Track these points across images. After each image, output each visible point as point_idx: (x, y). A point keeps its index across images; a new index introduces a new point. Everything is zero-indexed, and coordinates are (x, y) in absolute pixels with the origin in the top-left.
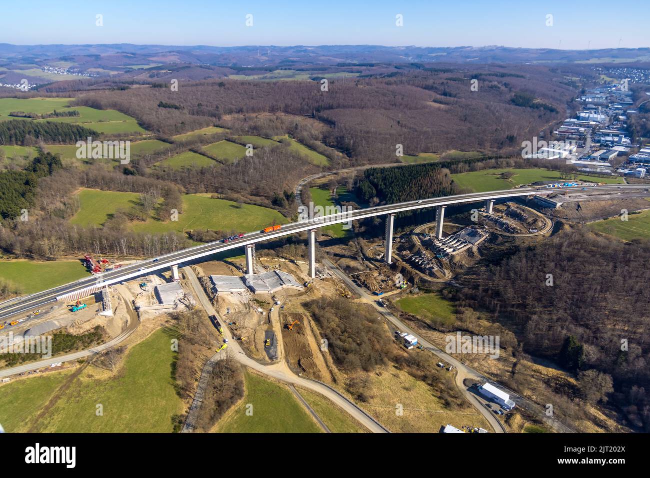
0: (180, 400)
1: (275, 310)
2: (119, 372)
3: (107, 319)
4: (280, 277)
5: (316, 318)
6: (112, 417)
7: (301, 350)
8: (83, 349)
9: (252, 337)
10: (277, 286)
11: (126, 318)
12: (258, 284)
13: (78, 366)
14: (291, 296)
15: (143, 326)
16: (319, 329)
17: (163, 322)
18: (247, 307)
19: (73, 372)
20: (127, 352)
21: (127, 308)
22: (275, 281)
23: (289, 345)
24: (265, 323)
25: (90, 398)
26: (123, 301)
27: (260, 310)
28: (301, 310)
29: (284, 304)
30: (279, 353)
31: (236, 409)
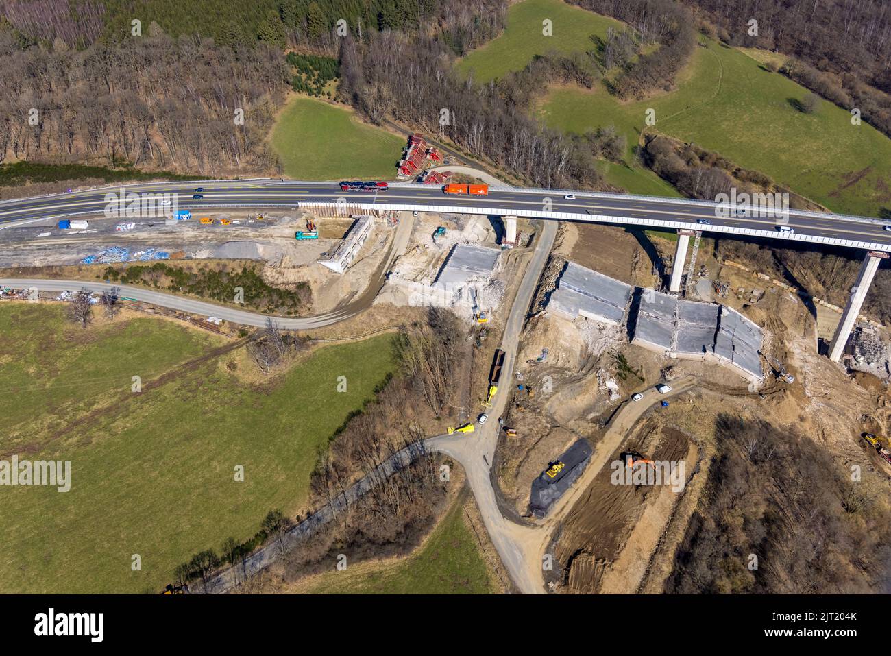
0: (306, 490)
1: (644, 401)
2: (271, 382)
3: (330, 276)
4: (718, 329)
5: (719, 473)
6: (201, 455)
7: (606, 530)
8: (264, 312)
9: (533, 441)
10: (692, 348)
11: (360, 286)
12: (656, 325)
13: (234, 338)
14: (711, 386)
15: (371, 315)
16: (700, 503)
17: (408, 324)
18: (589, 365)
19: (220, 345)
20: (310, 352)
21: (379, 267)
22: (700, 333)
23: (592, 501)
24: (595, 421)
25: (204, 404)
26: (386, 249)
27: (612, 384)
28: (704, 432)
29: (676, 398)
30: (557, 507)
31: (377, 569)
